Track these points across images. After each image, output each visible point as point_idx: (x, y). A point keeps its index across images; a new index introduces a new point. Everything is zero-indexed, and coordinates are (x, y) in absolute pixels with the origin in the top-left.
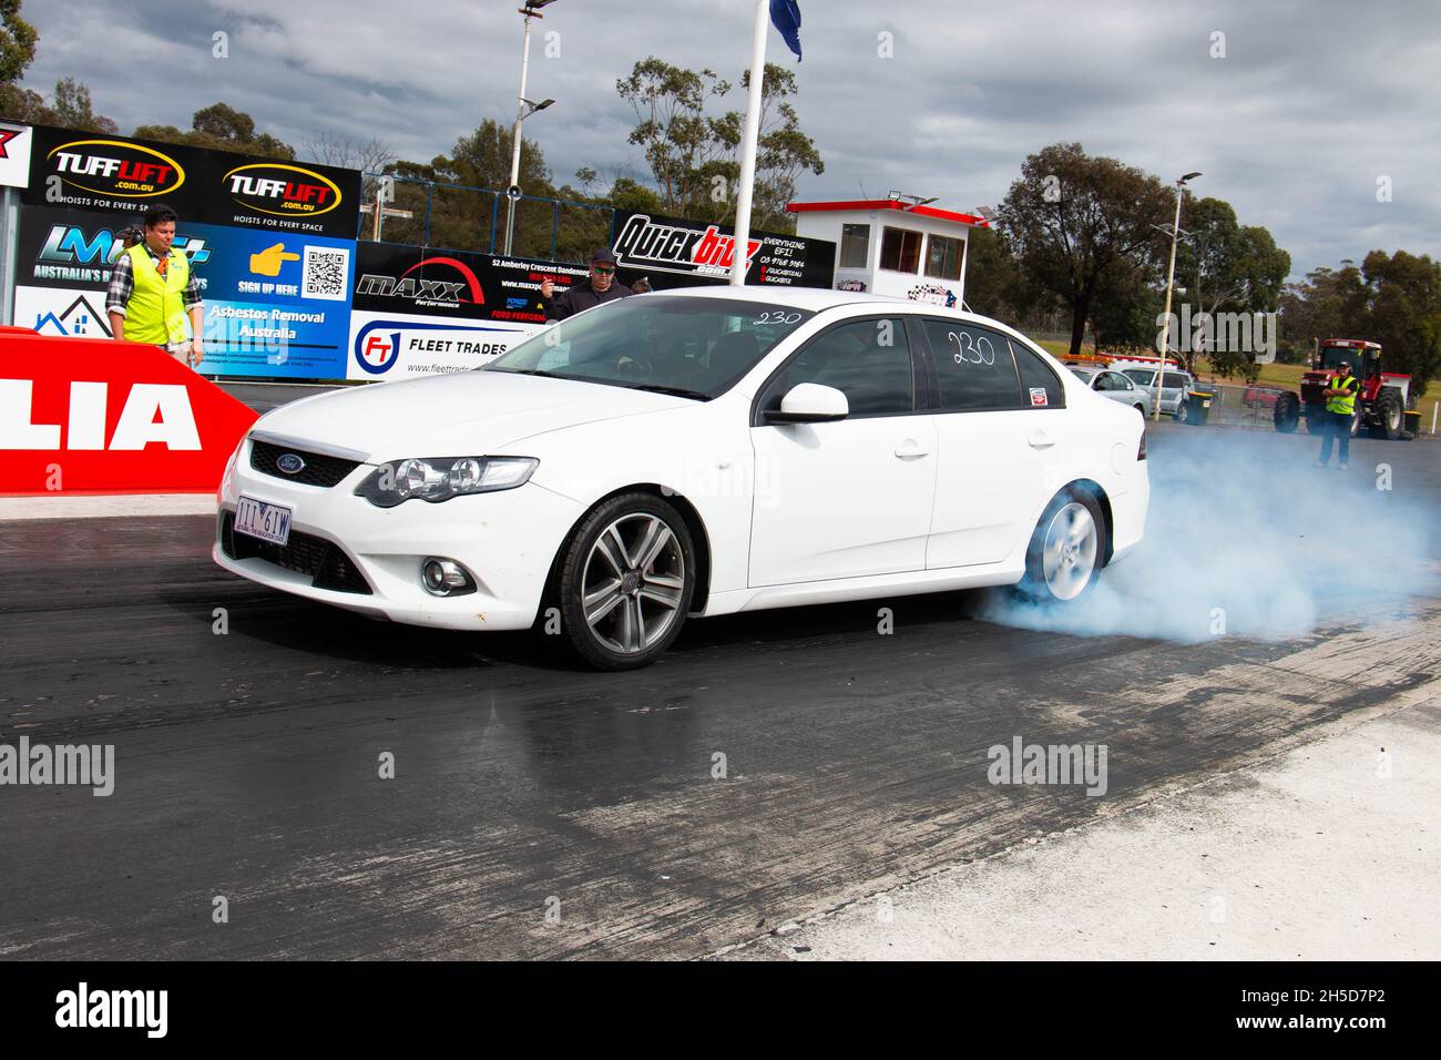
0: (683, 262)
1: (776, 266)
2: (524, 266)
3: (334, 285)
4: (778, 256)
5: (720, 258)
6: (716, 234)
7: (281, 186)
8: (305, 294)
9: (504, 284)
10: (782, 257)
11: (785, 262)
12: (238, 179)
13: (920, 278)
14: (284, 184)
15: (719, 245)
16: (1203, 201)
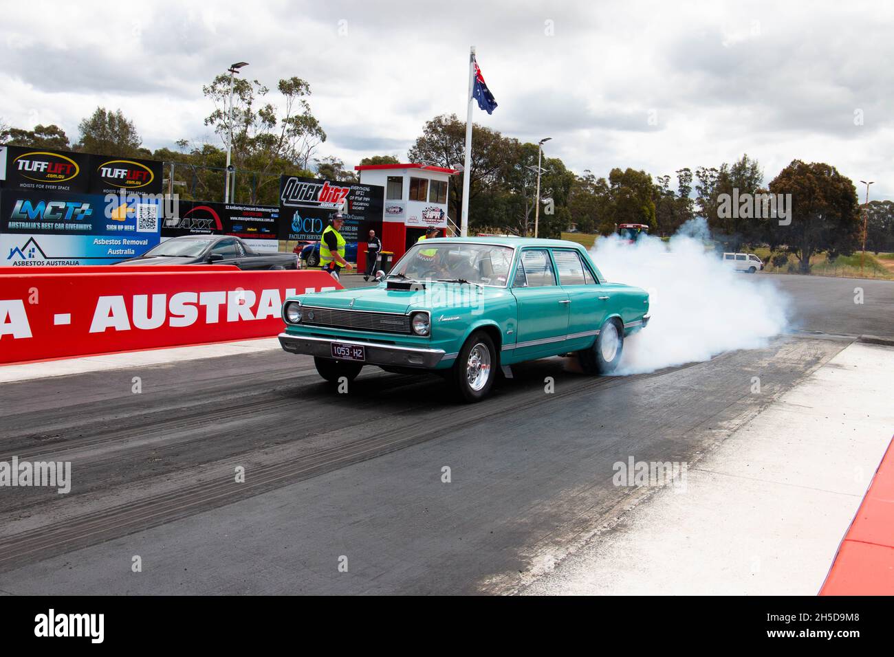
0: (314, 201)
1: (357, 201)
2: (240, 208)
3: (152, 224)
4: (357, 196)
5: (331, 199)
6: (329, 186)
7: (125, 172)
8: (139, 230)
9: (231, 218)
10: (359, 196)
11: (361, 199)
12: (104, 169)
13: (428, 204)
14: (126, 171)
15: (330, 191)
16: (525, 145)
